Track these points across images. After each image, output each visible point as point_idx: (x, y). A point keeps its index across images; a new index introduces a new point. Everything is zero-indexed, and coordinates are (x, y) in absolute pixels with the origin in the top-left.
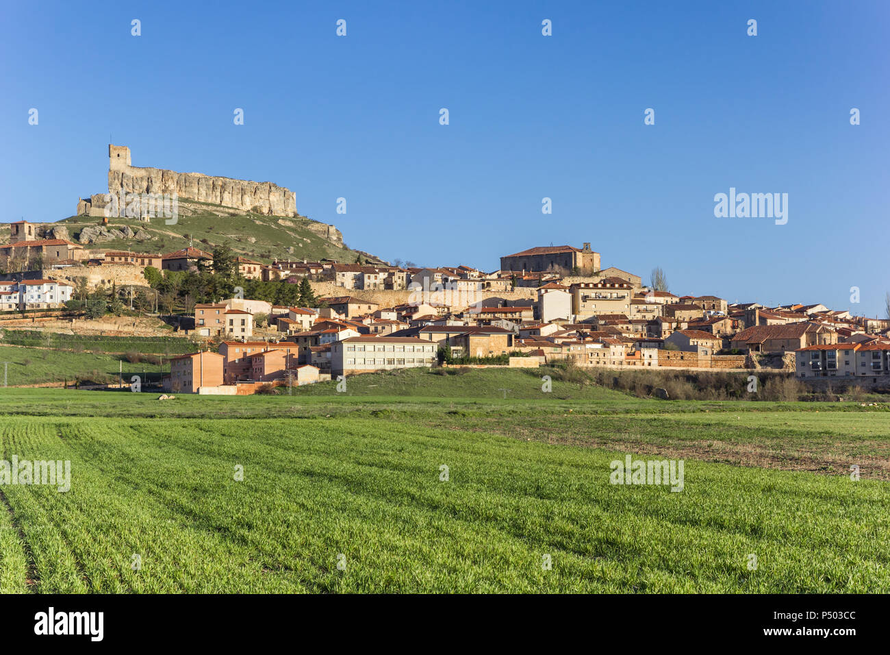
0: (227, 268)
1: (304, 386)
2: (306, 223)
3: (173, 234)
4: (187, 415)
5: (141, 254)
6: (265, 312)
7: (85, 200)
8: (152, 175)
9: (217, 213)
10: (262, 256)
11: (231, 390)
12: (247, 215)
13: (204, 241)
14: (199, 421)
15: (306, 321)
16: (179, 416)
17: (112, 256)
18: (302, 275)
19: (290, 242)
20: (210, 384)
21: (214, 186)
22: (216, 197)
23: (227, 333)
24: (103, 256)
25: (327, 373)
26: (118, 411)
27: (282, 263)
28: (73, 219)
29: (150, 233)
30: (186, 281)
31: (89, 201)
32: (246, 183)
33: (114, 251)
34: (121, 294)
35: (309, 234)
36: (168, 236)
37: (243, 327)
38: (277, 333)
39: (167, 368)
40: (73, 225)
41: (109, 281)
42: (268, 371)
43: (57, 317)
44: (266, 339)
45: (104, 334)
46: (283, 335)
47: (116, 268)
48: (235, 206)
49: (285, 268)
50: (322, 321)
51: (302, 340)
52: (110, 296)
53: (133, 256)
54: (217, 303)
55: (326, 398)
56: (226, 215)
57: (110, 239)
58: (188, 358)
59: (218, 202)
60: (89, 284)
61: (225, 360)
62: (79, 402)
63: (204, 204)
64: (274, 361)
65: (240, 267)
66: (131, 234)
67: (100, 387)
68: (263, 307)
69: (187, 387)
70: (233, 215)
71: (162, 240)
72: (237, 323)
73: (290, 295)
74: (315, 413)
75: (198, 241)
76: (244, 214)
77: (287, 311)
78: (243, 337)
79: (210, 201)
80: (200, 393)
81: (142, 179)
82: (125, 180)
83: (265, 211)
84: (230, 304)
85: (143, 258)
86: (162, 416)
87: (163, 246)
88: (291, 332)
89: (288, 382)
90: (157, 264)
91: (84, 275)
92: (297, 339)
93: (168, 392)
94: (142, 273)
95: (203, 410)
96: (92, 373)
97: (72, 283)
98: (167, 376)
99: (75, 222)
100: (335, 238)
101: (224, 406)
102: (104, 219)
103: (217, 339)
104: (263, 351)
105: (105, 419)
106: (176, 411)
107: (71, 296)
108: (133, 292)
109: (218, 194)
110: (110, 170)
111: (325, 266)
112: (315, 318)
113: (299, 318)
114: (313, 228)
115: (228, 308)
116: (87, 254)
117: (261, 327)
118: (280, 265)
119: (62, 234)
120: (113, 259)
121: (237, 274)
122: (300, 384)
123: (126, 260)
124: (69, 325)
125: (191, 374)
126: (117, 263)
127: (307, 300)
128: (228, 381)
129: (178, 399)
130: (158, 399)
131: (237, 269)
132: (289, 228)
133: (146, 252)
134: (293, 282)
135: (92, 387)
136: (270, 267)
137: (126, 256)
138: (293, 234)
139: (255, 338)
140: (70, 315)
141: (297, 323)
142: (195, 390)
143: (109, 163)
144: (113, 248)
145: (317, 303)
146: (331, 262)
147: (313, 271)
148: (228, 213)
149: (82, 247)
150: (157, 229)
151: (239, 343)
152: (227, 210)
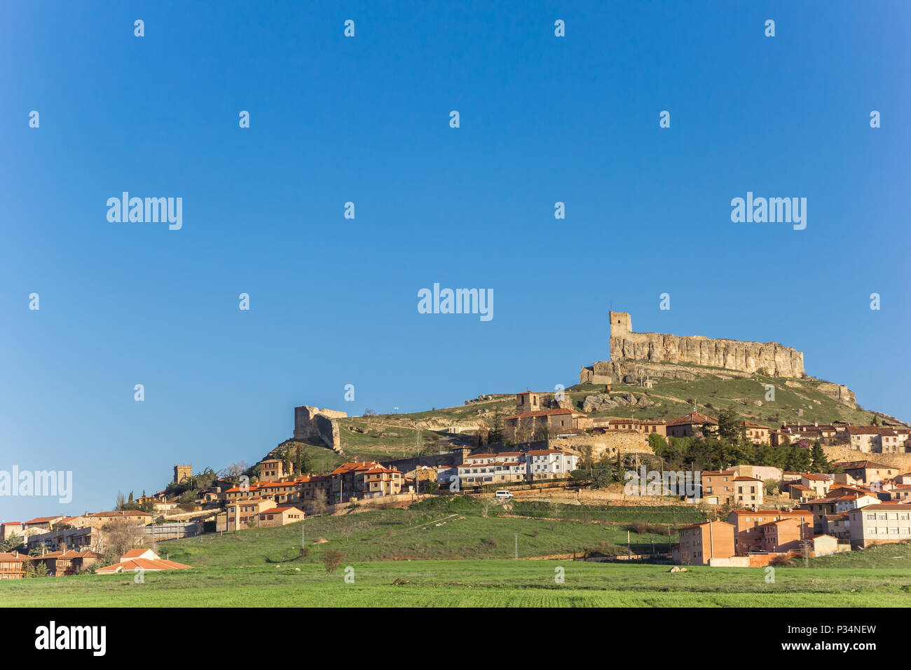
0: (734, 433)
1: (822, 557)
2: (815, 384)
3: (676, 400)
4: (701, 589)
5: (645, 421)
6: (775, 478)
7: (587, 368)
8: (654, 341)
9: (721, 377)
10: (770, 420)
11: (743, 562)
12: (752, 378)
13: (708, 406)
14: (714, 595)
15: (820, 488)
16: (693, 590)
17: (616, 424)
18: (814, 439)
19: (798, 404)
20: (721, 555)
21: (716, 349)
22: (719, 360)
23: (736, 501)
24: (607, 424)
25: (846, 543)
26: (630, 583)
27: (791, 427)
28: (576, 388)
29: (653, 399)
30: (692, 447)
31: (591, 369)
32: (749, 344)
33: (618, 419)
34: (626, 462)
35: (818, 395)
36: (672, 402)
37: (753, 495)
38: (790, 501)
39: (676, 538)
40: (576, 393)
41: (614, 450)
42: (781, 541)
43: (564, 487)
44: (778, 507)
45: (610, 504)
46: (796, 503)
47: (620, 435)
48: (739, 369)
49: (795, 432)
50: (838, 487)
51: (815, 507)
52: (615, 464)
53: (636, 424)
54: (724, 469)
55: (847, 571)
56: (731, 378)
57: (613, 407)
58: (697, 528)
59: (721, 365)
60: (594, 453)
61: (736, 530)
62: (590, 574)
63: (707, 367)
64: (788, 531)
65: (747, 432)
66: (634, 401)
67: (609, 558)
68: (774, 474)
69: (697, 558)
70: (737, 378)
71: (666, 406)
72: (747, 490)
73: (801, 460)
74: (839, 588)
75: (702, 406)
76: (749, 376)
77: (799, 477)
78: (753, 506)
79: (713, 364)
80: (712, 565)
81: (643, 344)
82: (626, 347)
83: (771, 372)
84: (738, 471)
85: (647, 425)
86: (675, 590)
87: (667, 412)
88: (804, 499)
89: (804, 553)
90: (661, 430)
91: (589, 443)
92: (811, 507)
93: (678, 563)
94: (646, 440)
95: (717, 584)
96: (600, 544)
97: (577, 452)
98: (676, 547)
99: (579, 390)
100: (847, 398)
101: (739, 579)
102: (606, 387)
103: (726, 507)
104: (775, 520)
105: (618, 592)
106: (690, 585)
107: (577, 465)
108: (638, 460)
109: (721, 356)
110: (611, 337)
111: (838, 429)
112: (830, 484)
113: (812, 484)
114: (823, 388)
115: (736, 475)
116: (591, 423)
117: (772, 495)
118: (789, 429)
119: (565, 401)
120: (617, 427)
121: (745, 439)
122: (817, 556)
123: (630, 427)
124: (575, 495)
125: (700, 544)
126: (621, 431)
127: (820, 465)
128: (739, 553)
129: (691, 571)
130: (670, 571)
131: (744, 434)
132: (797, 390)
133: (650, 419)
134: (804, 446)
135: (600, 559)
136: (779, 431)
137: (630, 423)
138: (801, 396)
139: (765, 506)
140: (576, 485)
141: (811, 490)
142: (705, 562)
143: (609, 330)
144: (617, 415)
145: (831, 468)
146: (844, 425)
147: (825, 434)
148: (733, 376)
149: (586, 416)
150: (661, 395)
151: (750, 511)
152: (731, 373)
